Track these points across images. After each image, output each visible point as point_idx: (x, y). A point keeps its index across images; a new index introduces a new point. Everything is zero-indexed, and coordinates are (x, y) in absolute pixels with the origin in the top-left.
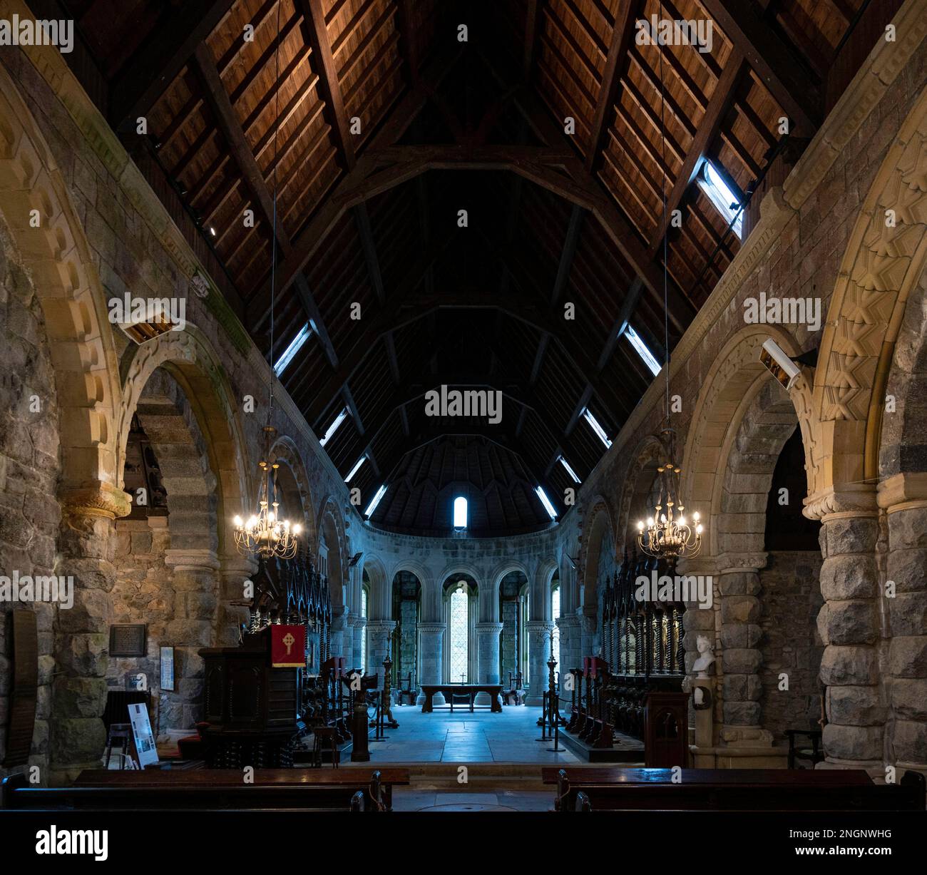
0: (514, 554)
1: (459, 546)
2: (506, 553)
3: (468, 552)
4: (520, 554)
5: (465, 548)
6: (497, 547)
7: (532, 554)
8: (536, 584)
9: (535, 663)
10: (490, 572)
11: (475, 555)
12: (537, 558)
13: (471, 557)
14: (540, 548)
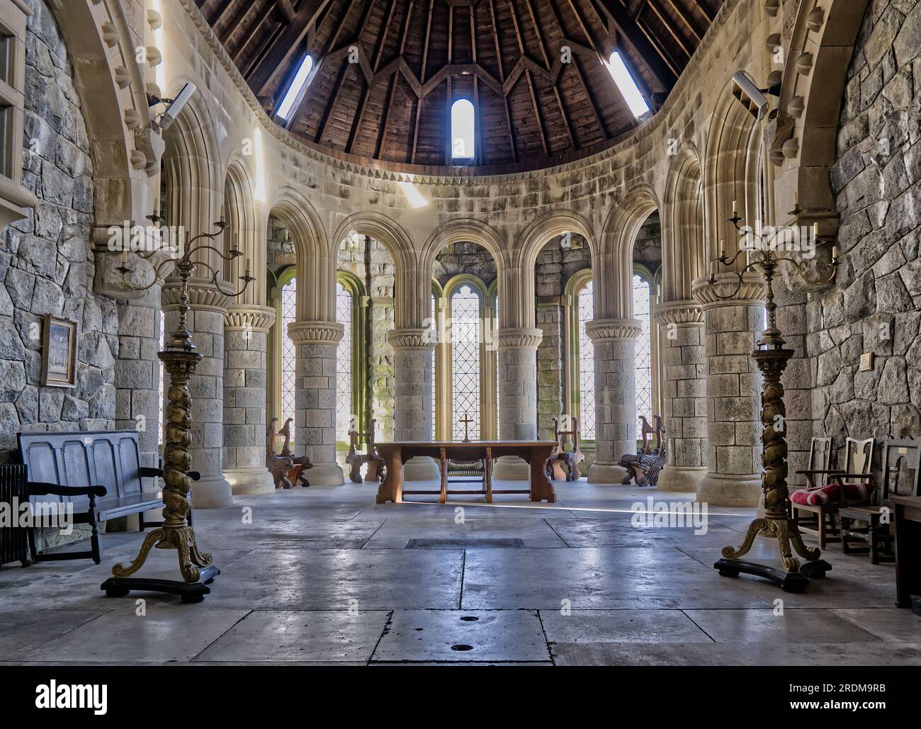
0: (562, 199)
1: (461, 192)
2: (547, 200)
3: (477, 201)
4: (574, 197)
5: (471, 194)
6: (530, 190)
7: (597, 194)
8: (607, 251)
9: (607, 400)
10: (519, 236)
11: (491, 207)
12: (608, 201)
13: (484, 210)
14: (615, 180)
